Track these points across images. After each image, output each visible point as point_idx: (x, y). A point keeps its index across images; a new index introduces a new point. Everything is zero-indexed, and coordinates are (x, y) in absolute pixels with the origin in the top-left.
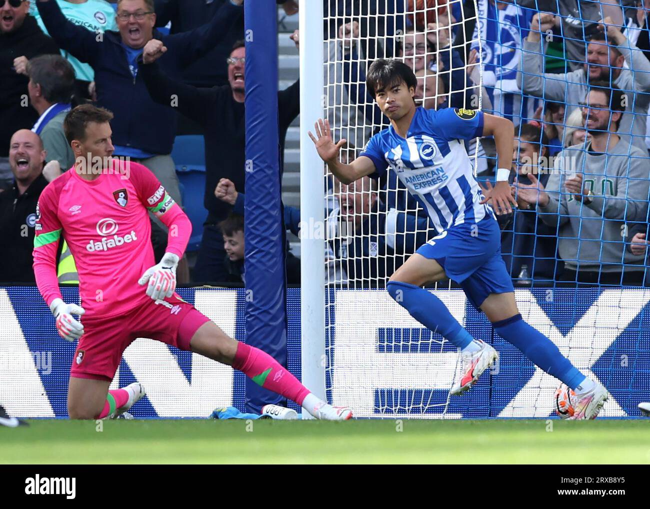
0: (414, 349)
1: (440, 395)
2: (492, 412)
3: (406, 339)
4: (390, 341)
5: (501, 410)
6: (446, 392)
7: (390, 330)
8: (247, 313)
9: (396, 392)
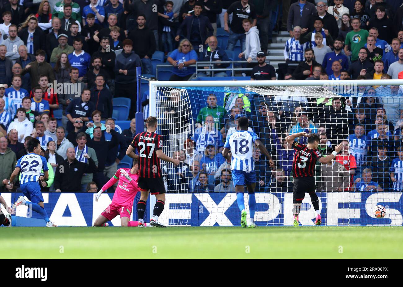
0: (179, 208)
1: (185, 220)
2: (199, 225)
3: (177, 206)
4: (173, 206)
5: (201, 224)
6: (187, 220)
7: (173, 204)
8: (136, 199)
9: (174, 219)
